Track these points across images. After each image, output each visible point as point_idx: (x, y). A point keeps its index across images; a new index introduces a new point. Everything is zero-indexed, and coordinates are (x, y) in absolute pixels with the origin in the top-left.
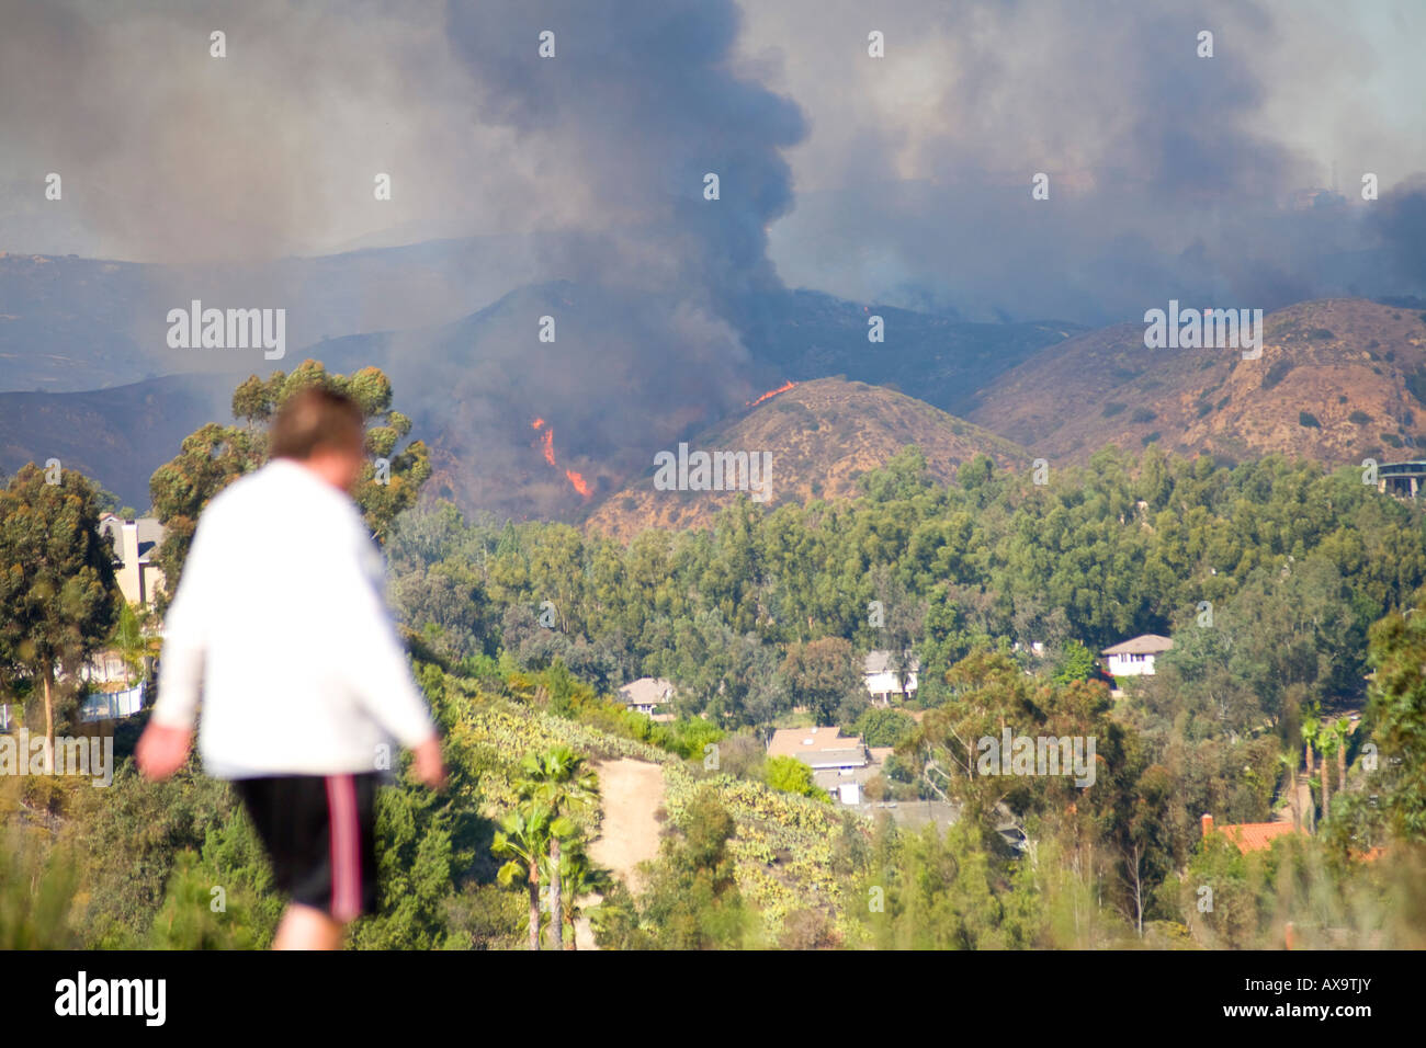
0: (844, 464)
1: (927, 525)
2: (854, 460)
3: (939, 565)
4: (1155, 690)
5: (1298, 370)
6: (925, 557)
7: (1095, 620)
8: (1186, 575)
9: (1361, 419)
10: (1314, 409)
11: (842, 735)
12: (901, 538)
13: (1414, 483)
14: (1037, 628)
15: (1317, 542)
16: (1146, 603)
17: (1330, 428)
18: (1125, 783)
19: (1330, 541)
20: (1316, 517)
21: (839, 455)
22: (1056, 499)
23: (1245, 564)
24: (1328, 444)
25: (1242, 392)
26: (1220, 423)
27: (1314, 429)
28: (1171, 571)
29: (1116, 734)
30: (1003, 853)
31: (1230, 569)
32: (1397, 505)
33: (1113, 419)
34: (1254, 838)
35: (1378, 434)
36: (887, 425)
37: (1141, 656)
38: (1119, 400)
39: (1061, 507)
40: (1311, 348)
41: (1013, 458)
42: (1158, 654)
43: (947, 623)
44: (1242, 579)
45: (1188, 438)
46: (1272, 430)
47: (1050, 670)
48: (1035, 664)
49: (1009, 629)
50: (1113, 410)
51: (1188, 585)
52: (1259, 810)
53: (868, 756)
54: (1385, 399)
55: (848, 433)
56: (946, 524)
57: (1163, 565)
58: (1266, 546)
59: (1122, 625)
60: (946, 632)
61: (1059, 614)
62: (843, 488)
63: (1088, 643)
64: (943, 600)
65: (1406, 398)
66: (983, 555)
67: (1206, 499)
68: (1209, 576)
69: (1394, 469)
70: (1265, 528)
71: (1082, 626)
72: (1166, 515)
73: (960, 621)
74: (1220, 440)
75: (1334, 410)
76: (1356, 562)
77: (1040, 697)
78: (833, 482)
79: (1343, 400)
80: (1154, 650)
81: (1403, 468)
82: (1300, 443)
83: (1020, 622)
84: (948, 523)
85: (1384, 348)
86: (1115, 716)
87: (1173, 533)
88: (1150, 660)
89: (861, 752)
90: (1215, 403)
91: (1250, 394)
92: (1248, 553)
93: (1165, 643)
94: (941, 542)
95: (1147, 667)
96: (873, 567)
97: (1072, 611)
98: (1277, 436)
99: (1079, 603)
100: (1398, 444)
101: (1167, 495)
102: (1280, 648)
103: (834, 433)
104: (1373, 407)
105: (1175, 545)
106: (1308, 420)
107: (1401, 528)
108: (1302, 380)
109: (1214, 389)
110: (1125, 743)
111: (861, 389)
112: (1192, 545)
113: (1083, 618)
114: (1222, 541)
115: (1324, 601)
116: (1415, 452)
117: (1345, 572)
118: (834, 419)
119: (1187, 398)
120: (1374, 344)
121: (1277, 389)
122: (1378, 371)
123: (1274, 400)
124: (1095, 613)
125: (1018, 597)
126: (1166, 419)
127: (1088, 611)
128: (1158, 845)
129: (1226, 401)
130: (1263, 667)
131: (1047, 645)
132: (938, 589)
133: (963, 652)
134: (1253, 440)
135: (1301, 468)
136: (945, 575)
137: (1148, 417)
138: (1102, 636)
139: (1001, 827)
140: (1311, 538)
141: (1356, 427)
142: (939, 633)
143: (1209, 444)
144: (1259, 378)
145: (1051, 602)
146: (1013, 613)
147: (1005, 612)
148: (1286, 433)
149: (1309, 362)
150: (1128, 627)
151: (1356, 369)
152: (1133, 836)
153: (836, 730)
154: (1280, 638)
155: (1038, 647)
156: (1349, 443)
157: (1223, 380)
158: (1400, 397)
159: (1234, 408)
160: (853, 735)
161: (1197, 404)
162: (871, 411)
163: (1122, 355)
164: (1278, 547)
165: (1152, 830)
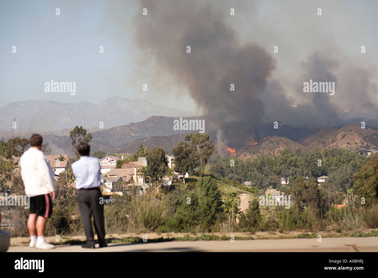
0: (278, 149)
1: (291, 159)
2: (279, 149)
3: (292, 165)
4: (325, 184)
5: (347, 136)
6: (290, 164)
7: (316, 173)
8: (329, 167)
9: (356, 143)
10: (349, 142)
11: (277, 190)
12: (286, 161)
13: (364, 153)
14: (307, 174)
15: (350, 162)
16: (323, 171)
17: (352, 145)
18: (320, 198)
19: (351, 162)
20: (349, 158)
21: (277, 148)
22: (310, 155)
23: (339, 165)
24: (351, 147)
25: (338, 139)
26: (335, 144)
27: (349, 145)
28: (327, 166)
29: (318, 191)
30: (301, 209)
31: (336, 166)
32: (361, 157)
33: (319, 143)
34: (339, 207)
35: (359, 146)
36: (285, 143)
37: (323, 179)
38: (320, 140)
39: (311, 156)
40: (349, 133)
41: (304, 148)
42: (325, 179)
43: (294, 173)
44: (338, 168)
45: (330, 146)
46: (343, 145)
47: (309, 181)
48: (307, 180)
49: (303, 175)
50: (319, 141)
51: (330, 168)
52: (340, 203)
53: (281, 194)
54: (360, 140)
55: (278, 144)
56: (293, 158)
57: (326, 165)
58: (342, 163)
59: (320, 174)
60: (294, 175)
61: (310, 172)
62: (278, 153)
63: (314, 177)
64: (293, 170)
65: (363, 140)
66: (299, 164)
67: (333, 156)
68: (333, 167)
69: (361, 151)
70: (342, 160)
71: (314, 174)
72: (327, 157)
73: (295, 173)
74: (335, 146)
75: (352, 142)
76: (355, 165)
77: (307, 185)
78: (276, 152)
79: (354, 140)
80: (325, 178)
81: (362, 151)
82: (347, 147)
83: (304, 173)
84: (294, 158)
85: (360, 133)
86: (318, 188)
87: (328, 160)
88: (324, 180)
89: (280, 193)
90: (334, 141)
91: (340, 139)
92: (339, 164)
93: (327, 177)
94: (292, 161)
95: (324, 181)
96: (282, 165)
97: (312, 172)
98: (344, 146)
99: (313, 171)
100: (362, 147)
101: (327, 155)
102: (344, 178)
103: (276, 144)
104: (358, 142)
105: (328, 162)
106: (348, 143)
107: (362, 160)
108: (348, 137)
109: (334, 139)
110: (320, 192)
111: (280, 138)
112: (331, 162)
113: (314, 173)
114: (335, 161)
115: (350, 171)
116: (364, 149)
117: (353, 167)
118: (276, 142)
119: (330, 140)
120: (358, 132)
121: (344, 139)
122: (359, 136)
123: (343, 140)
124: (316, 172)
125: (304, 170)
126: (327, 143)
127: (315, 172)
128: (325, 207)
129: (336, 140)
130: (341, 181)
131: (308, 177)
132: (292, 168)
133: (296, 178)
134: (340, 146)
135: (347, 151)
136: (293, 166)
137: (324, 143)
138: (317, 176)
139: (301, 205)
140: (349, 161)
141: (355, 145)
142: (293, 175)
143: (333, 147)
144: (341, 137)
145: (309, 171)
146: (303, 172)
147: (302, 172)
148: (345, 145)
149: (349, 135)
150: (321, 174)
151: (355, 136)
152: (321, 206)
153: (276, 190)
154: (344, 176)
155: (307, 177)
156: (354, 147)
157: (336, 137)
158: (362, 140)
159: (337, 142)
160: (279, 190)
161: (332, 141)
162: (282, 141)
163: (321, 133)
164: (344, 163)
165: (324, 206)
